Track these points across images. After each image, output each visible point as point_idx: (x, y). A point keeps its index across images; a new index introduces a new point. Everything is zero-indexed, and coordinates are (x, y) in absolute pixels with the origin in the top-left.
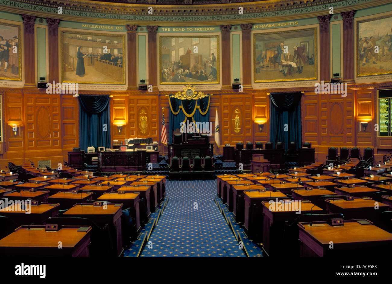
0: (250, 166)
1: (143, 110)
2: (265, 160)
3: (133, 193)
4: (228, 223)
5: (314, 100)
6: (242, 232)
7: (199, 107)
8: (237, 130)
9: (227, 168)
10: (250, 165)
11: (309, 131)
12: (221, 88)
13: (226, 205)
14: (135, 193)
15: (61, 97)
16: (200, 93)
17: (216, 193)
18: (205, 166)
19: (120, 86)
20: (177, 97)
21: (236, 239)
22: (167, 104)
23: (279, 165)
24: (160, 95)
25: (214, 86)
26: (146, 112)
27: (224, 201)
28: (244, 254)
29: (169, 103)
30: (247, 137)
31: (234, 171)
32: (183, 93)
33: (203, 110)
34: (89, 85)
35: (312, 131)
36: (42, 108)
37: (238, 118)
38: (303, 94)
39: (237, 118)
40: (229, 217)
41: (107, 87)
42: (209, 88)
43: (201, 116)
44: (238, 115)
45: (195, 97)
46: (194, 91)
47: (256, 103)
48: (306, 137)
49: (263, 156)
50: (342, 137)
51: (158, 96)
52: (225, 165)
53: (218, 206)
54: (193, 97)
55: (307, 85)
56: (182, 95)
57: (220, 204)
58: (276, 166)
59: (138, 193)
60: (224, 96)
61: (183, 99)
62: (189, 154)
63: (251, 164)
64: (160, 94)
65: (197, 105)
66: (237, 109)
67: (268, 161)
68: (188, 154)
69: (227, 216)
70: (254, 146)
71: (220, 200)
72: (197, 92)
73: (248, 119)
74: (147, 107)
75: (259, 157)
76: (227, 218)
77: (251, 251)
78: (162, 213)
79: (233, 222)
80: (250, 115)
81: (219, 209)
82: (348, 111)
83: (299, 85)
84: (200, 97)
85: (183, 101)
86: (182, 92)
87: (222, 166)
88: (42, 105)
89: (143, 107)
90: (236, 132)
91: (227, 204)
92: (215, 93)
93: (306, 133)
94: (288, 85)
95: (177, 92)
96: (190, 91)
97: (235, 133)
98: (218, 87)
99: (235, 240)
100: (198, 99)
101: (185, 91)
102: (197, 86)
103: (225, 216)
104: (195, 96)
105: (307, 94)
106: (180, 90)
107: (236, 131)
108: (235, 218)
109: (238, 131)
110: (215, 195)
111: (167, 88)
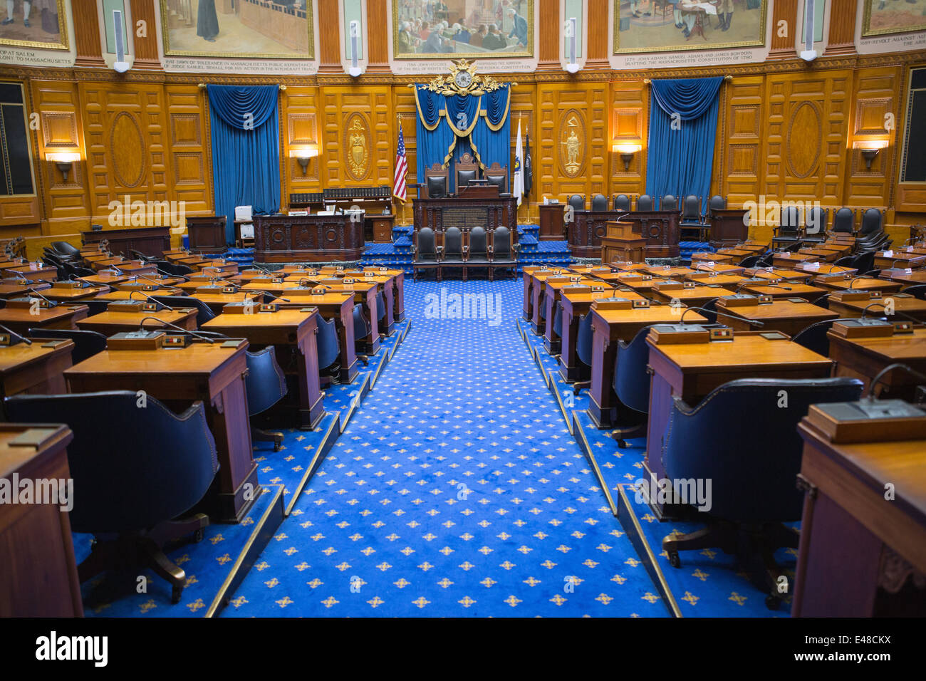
0: (600, 250)
1: (356, 121)
2: (636, 235)
3: (301, 308)
4: (548, 384)
5: (754, 95)
6: (584, 411)
7: (484, 113)
8: (573, 167)
9: (548, 254)
10: (600, 247)
11: (737, 170)
12: (536, 66)
13: (544, 338)
14: (303, 310)
15: (165, 89)
16: (488, 79)
17: (520, 311)
18: (494, 250)
19: (301, 62)
20: (435, 88)
21: (567, 428)
22: (412, 106)
23: (666, 246)
24: (393, 85)
25: (519, 63)
26: (362, 126)
27: (541, 329)
28: (598, 489)
29: (415, 104)
30: (594, 183)
31: (563, 261)
32: (449, 79)
33: (496, 121)
34: (230, 61)
35: (746, 170)
36: (123, 116)
37: (576, 138)
38: (729, 82)
39: (573, 138)
40: (549, 369)
41: (271, 66)
42: (508, 67)
43: (489, 133)
44: (576, 133)
45: (475, 89)
46: (474, 74)
47: (616, 102)
48: (730, 183)
49: (631, 228)
50: (815, 184)
51: (390, 88)
52: (543, 247)
53: (525, 341)
54: (471, 89)
55: (740, 58)
56: (445, 83)
57: (530, 336)
58: (660, 250)
59: (312, 310)
60: (543, 87)
61: (449, 92)
62: (462, 222)
63: (604, 245)
64: (394, 83)
65: (481, 108)
66: (573, 118)
67: (641, 238)
68: (459, 222)
69: (546, 365)
70: (611, 203)
71: (528, 327)
72: (482, 76)
73: (598, 142)
74: (365, 114)
75: (622, 228)
76: (547, 372)
77: (609, 465)
78: (390, 356)
79: (561, 381)
80: (602, 132)
81: (529, 349)
82: (832, 122)
83: (720, 59)
84: (488, 88)
85: (448, 97)
86: (445, 76)
87: (536, 248)
88: (122, 108)
89: (356, 114)
90: (569, 172)
91: (548, 335)
92: (523, 79)
93: (731, 173)
94: (694, 61)
95: (434, 76)
96: (465, 75)
97: (566, 174)
98: (530, 66)
99: (566, 431)
100: (483, 93)
101: (453, 74)
102: (480, 64)
103: (541, 366)
104: (475, 85)
105: (738, 81)
106: (442, 73)
107: (569, 169)
108: (567, 371)
109: (576, 169)
110: (520, 315)
111: (412, 67)
